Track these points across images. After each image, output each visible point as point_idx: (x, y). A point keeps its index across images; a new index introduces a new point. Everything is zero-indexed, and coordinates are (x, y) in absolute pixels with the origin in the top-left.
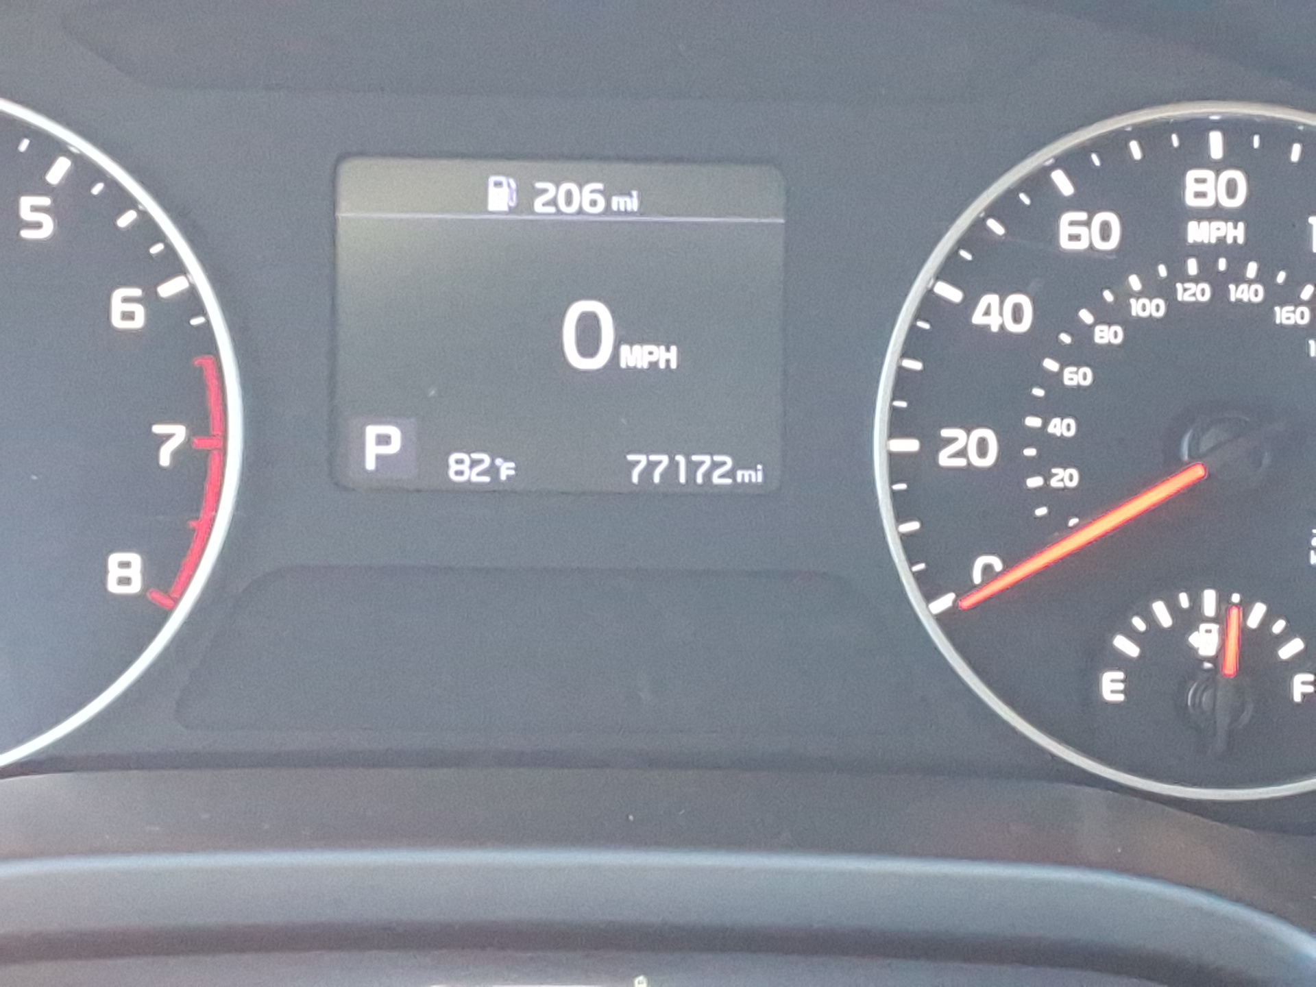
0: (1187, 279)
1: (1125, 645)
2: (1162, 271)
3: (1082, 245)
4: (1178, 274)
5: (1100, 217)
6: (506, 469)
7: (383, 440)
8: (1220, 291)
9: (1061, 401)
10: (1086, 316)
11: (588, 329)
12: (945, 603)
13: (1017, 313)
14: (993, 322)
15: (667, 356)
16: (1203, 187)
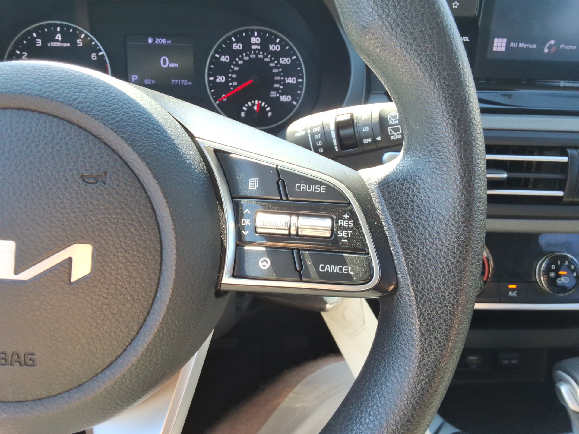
0: (252, 54)
1: (245, 108)
2: (248, 53)
3: (236, 49)
4: (251, 53)
5: (239, 45)
6: (153, 82)
7: (135, 78)
8: (257, 56)
9: (234, 72)
10: (237, 59)
11: (165, 61)
12: (217, 102)
13: (227, 59)
14: (224, 60)
15: (177, 65)
16: (254, 40)
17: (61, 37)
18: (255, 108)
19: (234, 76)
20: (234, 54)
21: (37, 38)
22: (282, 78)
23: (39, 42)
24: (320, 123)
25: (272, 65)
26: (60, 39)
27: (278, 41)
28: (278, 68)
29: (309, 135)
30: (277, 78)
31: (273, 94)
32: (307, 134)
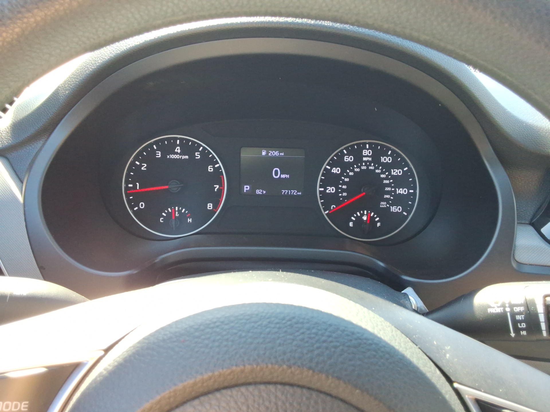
0: (363, 166)
1: (353, 218)
2: (359, 164)
3: (348, 161)
4: (362, 165)
5: (350, 157)
6: (264, 192)
7: (247, 188)
8: (368, 167)
9: (344, 183)
10: (348, 171)
11: (276, 172)
12: (327, 212)
13: (338, 170)
14: (335, 172)
15: (288, 176)
16: (365, 152)
17: (180, 149)
18: (365, 218)
19: (344, 187)
20: (345, 166)
21: (157, 150)
22: (393, 189)
23: (159, 154)
24: (521, 301)
25: (382, 176)
26: (179, 151)
27: (390, 152)
28: (389, 179)
29: (509, 314)
30: (387, 189)
31: (383, 204)
32: (505, 313)
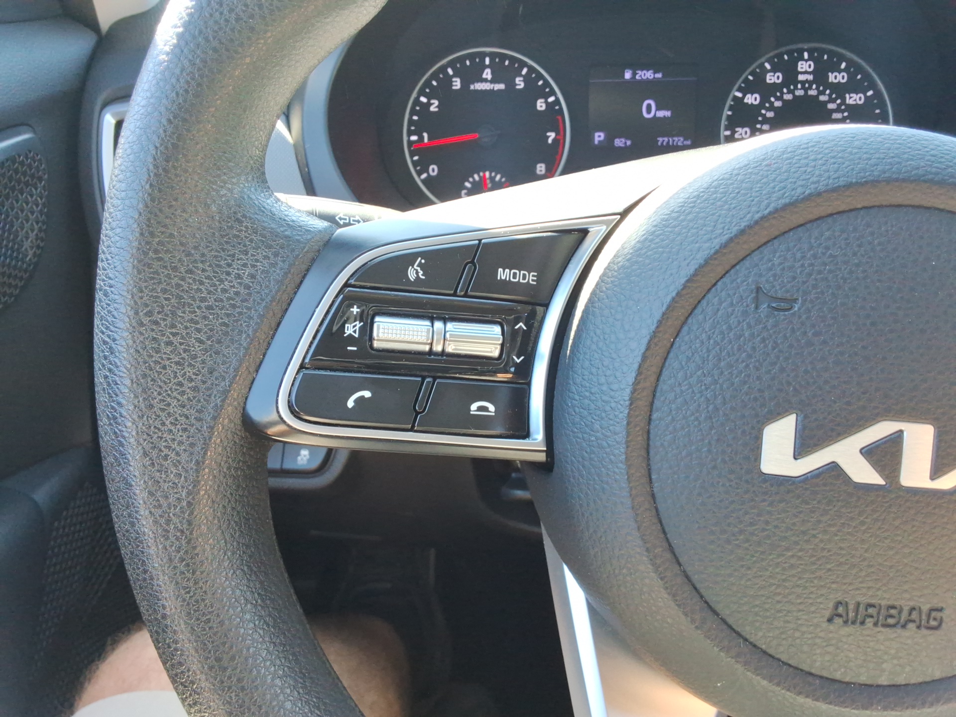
0: (797, 89)
2: (792, 87)
3: (772, 82)
4: (796, 88)
5: (777, 74)
6: (629, 143)
7: (599, 136)
8: (806, 92)
9: (765, 121)
10: (772, 99)
11: (649, 107)
13: (756, 99)
14: (750, 102)
15: (668, 114)
16: (802, 66)
17: (492, 73)
19: (765, 128)
20: (767, 91)
21: (455, 75)
23: (457, 84)
25: (831, 106)
26: (489, 77)
27: (843, 65)
28: (843, 111)
